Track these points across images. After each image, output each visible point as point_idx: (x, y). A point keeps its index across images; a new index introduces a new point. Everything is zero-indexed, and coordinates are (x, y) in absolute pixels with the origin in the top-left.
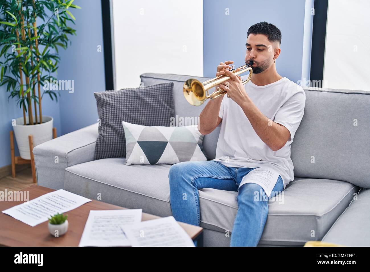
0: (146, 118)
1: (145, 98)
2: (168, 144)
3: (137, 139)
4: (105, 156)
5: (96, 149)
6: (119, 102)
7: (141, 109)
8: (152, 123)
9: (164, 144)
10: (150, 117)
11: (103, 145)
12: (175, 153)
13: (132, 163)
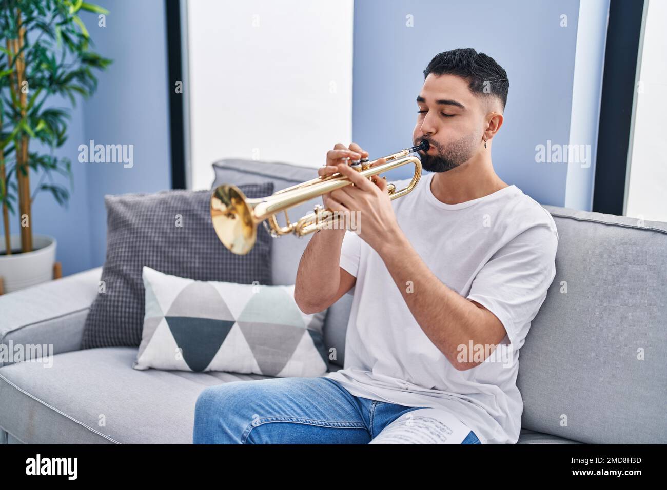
0: (201, 260)
1: (205, 215)
2: (235, 328)
3: (165, 310)
4: (104, 342)
5: (86, 325)
6: (149, 221)
7: (194, 241)
8: (214, 273)
9: (225, 327)
10: (211, 258)
11: (101, 317)
12: (249, 350)
13: (150, 366)
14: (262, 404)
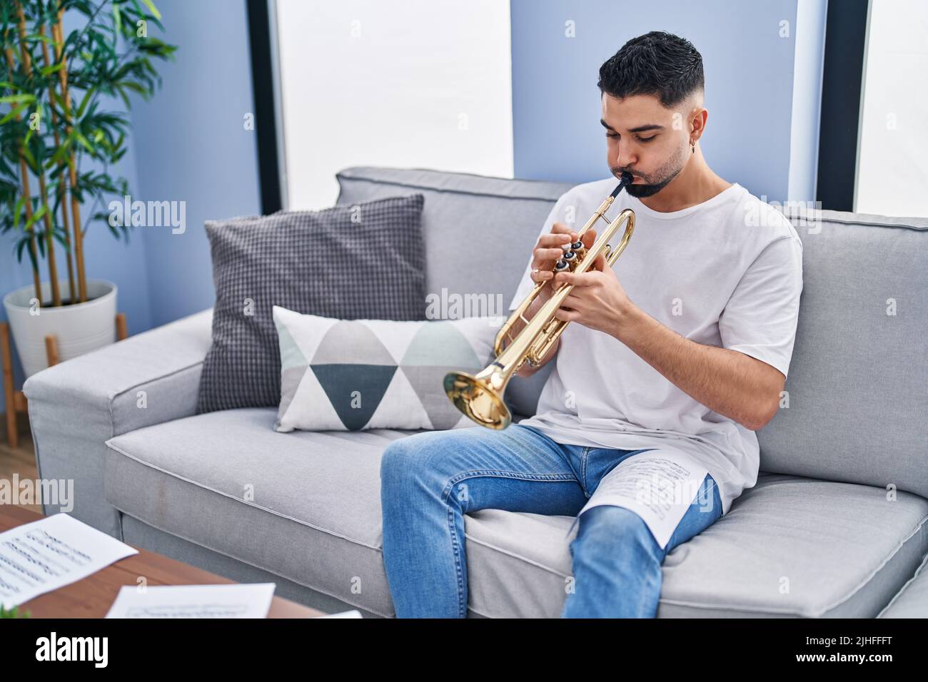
0: (341, 295)
1: (341, 238)
2: (399, 374)
3: (310, 358)
4: (227, 403)
5: (201, 383)
6: (269, 249)
7: (330, 271)
8: (360, 310)
9: (388, 372)
10: (354, 292)
11: (221, 373)
12: (417, 400)
13: (296, 427)
14: (461, 456)
